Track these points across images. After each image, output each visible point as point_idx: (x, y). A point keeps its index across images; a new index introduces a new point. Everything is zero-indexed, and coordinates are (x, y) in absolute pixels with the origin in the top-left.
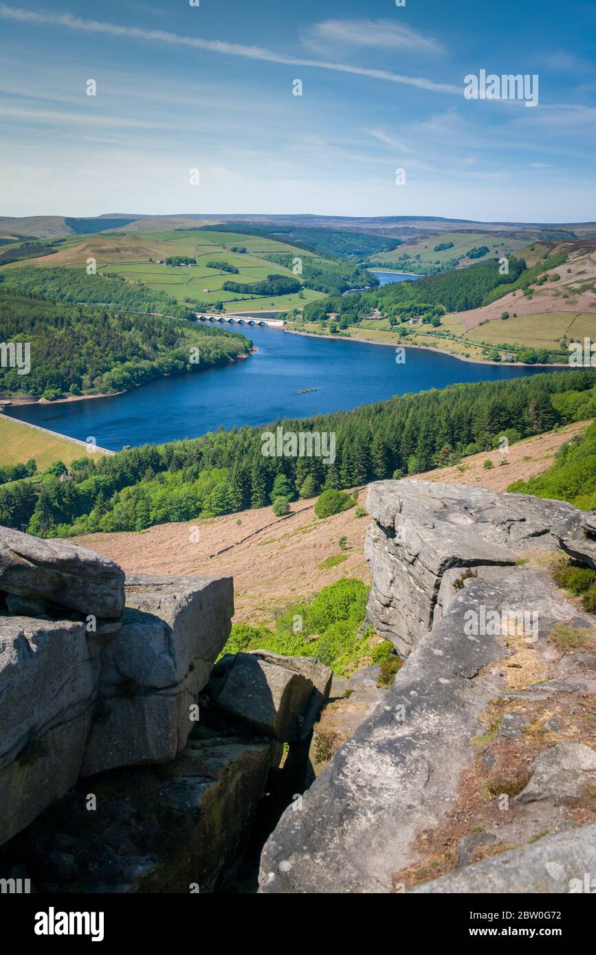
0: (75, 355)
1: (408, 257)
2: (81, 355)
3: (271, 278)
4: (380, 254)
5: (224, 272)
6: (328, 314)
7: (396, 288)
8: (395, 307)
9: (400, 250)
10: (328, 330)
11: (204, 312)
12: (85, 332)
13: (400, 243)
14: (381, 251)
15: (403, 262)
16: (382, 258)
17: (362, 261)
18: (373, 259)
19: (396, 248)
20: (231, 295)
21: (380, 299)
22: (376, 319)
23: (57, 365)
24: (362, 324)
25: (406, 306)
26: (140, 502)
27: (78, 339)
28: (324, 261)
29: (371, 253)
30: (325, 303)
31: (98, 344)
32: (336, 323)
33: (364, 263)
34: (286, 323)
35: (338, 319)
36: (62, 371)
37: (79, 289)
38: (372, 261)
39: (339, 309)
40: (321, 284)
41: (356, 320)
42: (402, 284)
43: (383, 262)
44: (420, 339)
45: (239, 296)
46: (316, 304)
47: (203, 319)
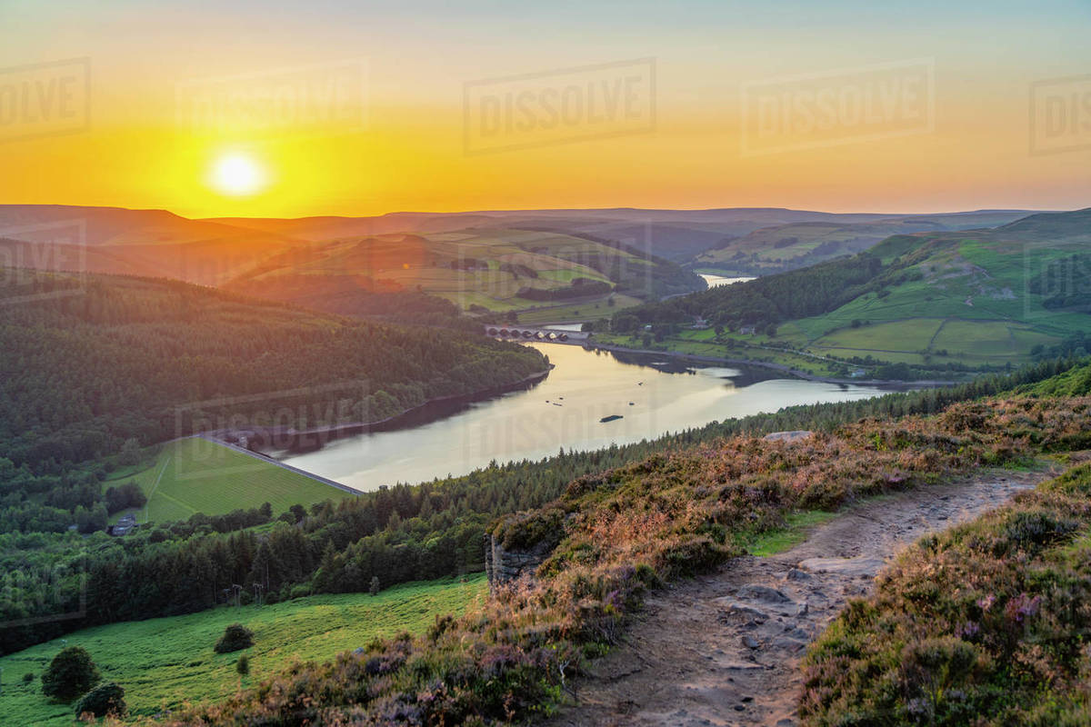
4: (710, 253)
6: (642, 325)
8: (724, 314)
9: (733, 248)
10: (639, 343)
11: (495, 323)
13: (734, 239)
14: (712, 249)
15: (736, 260)
16: (713, 257)
17: (687, 261)
18: (701, 258)
19: (729, 246)
21: (706, 305)
22: (700, 329)
24: (682, 335)
25: (736, 313)
29: (699, 252)
30: (638, 311)
32: (651, 334)
33: (688, 264)
34: (590, 335)
35: (653, 330)
38: (700, 260)
39: (656, 318)
41: (675, 331)
42: (731, 287)
43: (713, 261)
44: (751, 354)
46: (626, 312)
47: (494, 333)
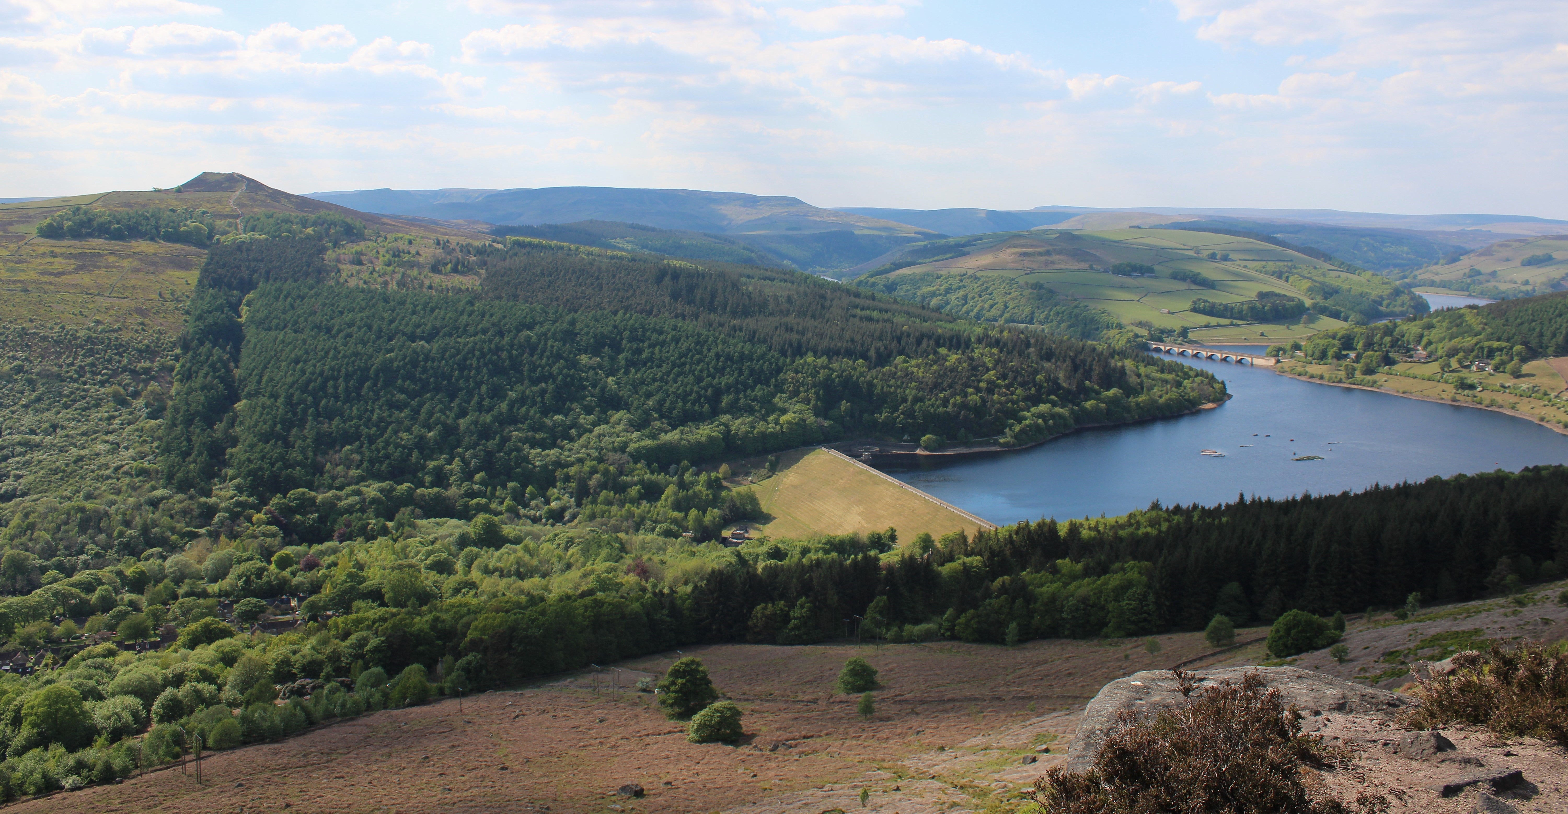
0: (970, 390)
1: (1479, 273)
2: (978, 390)
3: (1262, 296)
4: (1434, 268)
5: (1193, 287)
6: (1344, 352)
7: (1454, 316)
8: (1449, 345)
9: (1464, 265)
11: (1160, 340)
12: (987, 360)
13: (1466, 252)
14: (1436, 264)
15: (1469, 281)
16: (1437, 274)
17: (1405, 277)
18: (1422, 275)
19: (1459, 260)
20: (1203, 319)
21: (1426, 332)
22: (1419, 362)
23: (945, 402)
24: (1397, 368)
25: (1466, 344)
26: (1019, 602)
27: (976, 368)
28: (1344, 275)
29: (1420, 267)
30: (1339, 335)
31: (1004, 377)
32: (1355, 365)
33: (1407, 280)
34: (1276, 362)
35: (1357, 359)
36: (950, 408)
37: (990, 302)
38: (1420, 277)
39: (1360, 346)
40: (1338, 308)
41: (1388, 361)
42: (1462, 311)
43: (1437, 279)
44: (1487, 396)
45: (1213, 321)
46: (1326, 336)
47: (1158, 350)
